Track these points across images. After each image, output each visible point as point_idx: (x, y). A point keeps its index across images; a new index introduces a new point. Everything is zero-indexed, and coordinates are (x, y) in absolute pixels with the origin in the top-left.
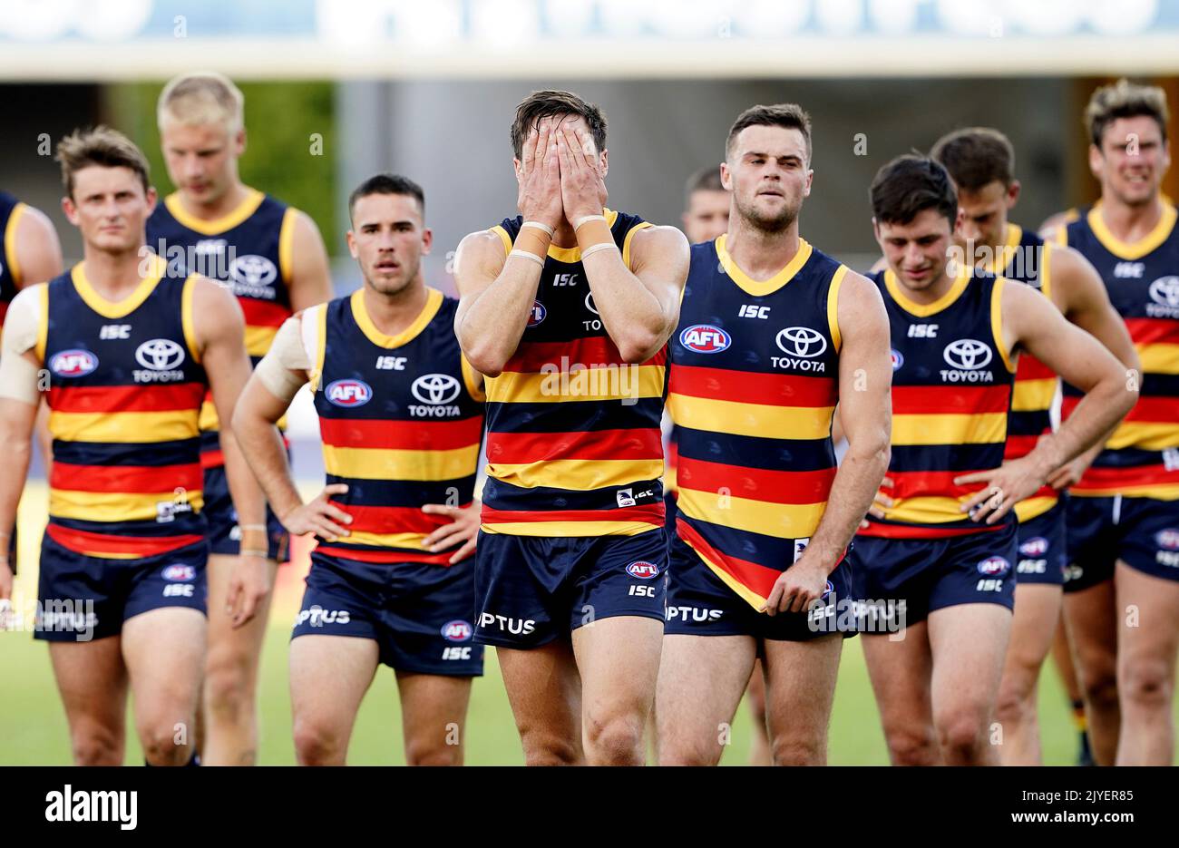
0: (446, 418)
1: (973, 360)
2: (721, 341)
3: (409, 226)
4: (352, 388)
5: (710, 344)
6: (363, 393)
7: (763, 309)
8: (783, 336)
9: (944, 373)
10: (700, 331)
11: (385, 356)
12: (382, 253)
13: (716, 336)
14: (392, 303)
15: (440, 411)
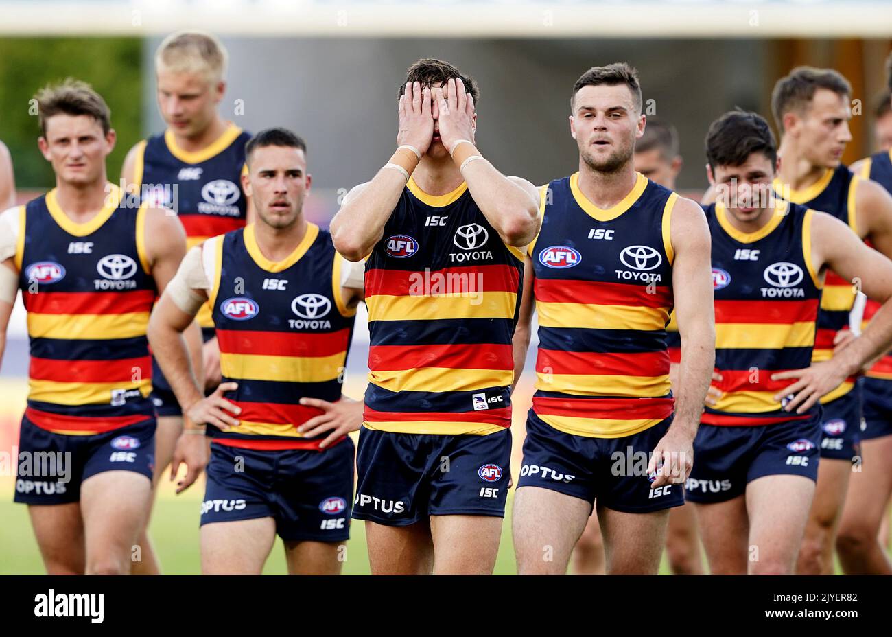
0: (319, 330)
1: (787, 279)
2: (573, 258)
3: (299, 174)
4: (243, 305)
5: (563, 261)
6: (251, 309)
7: (608, 232)
8: (625, 253)
9: (764, 290)
10: (555, 251)
11: (270, 279)
12: (278, 194)
13: (569, 255)
14: (278, 235)
15: (314, 325)
